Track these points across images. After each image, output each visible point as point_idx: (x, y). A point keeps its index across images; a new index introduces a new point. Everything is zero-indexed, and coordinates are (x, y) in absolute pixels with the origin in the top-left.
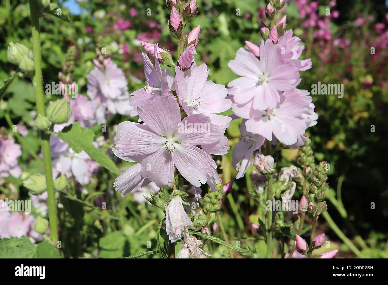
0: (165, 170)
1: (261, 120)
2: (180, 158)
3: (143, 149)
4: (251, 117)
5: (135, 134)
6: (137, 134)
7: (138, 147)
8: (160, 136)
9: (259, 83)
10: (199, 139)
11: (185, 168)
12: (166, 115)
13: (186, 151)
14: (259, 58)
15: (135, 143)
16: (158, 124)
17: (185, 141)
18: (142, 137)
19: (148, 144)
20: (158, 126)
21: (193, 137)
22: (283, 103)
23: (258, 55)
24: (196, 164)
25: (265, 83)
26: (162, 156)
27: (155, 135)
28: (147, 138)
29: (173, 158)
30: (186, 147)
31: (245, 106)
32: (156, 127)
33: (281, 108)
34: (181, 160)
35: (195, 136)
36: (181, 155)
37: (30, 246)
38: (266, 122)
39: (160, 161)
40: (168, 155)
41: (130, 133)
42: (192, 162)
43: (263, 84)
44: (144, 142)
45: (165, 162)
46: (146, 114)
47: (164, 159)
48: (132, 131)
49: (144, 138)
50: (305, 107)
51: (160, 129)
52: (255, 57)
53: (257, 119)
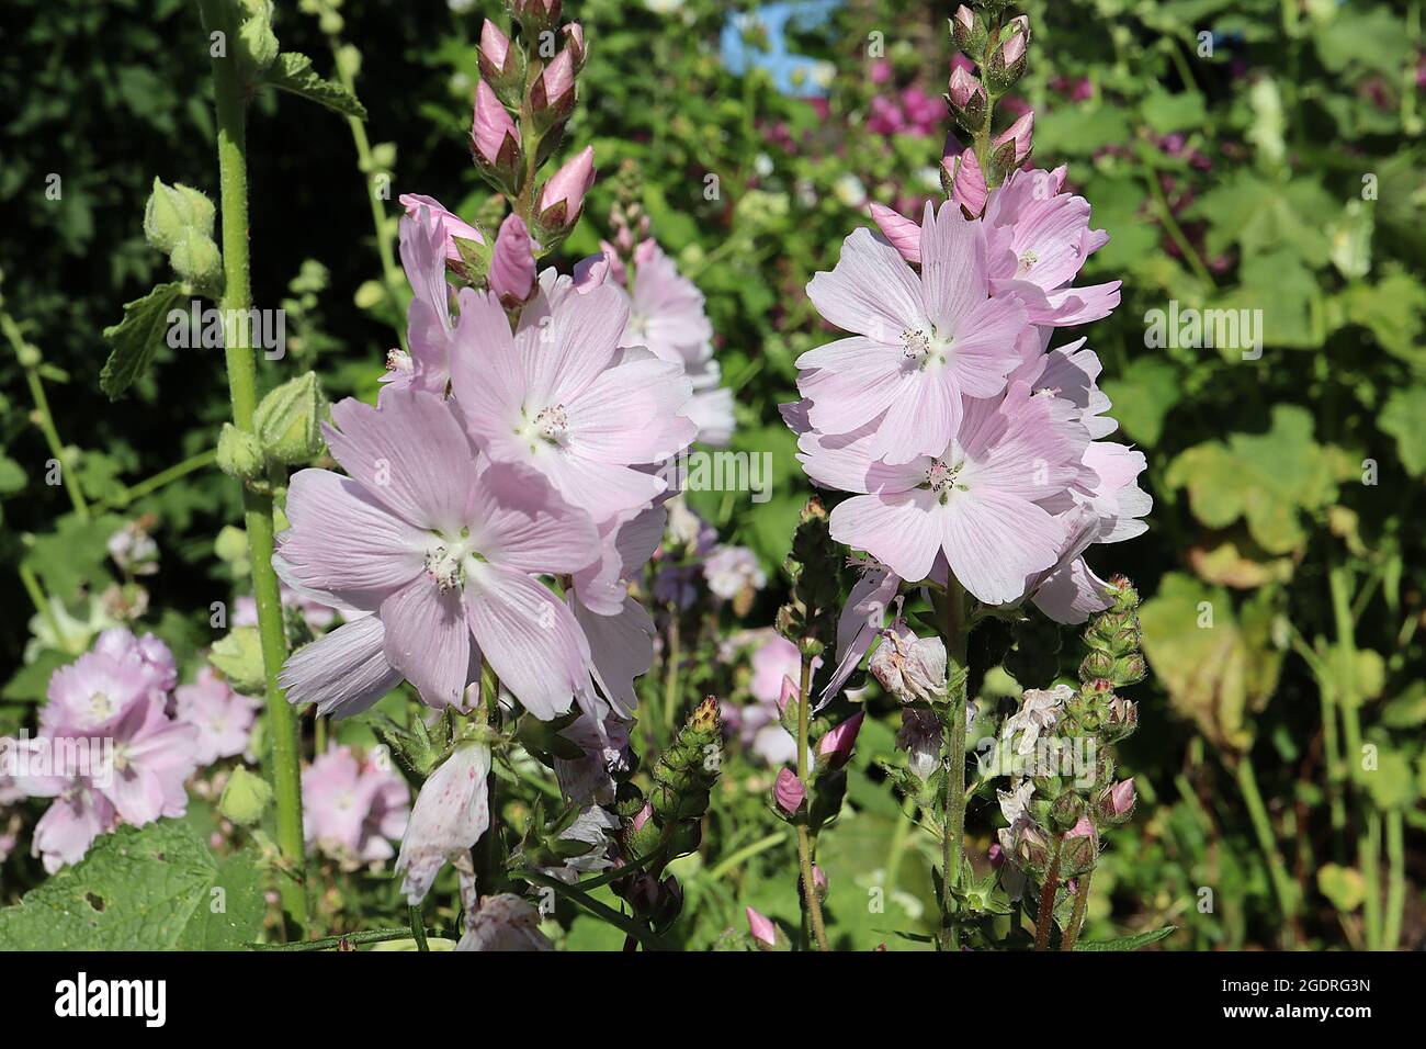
0: (442, 652)
1: (912, 502)
2: (491, 613)
3: (366, 570)
4: (871, 488)
5: (336, 515)
6: (342, 516)
7: (352, 560)
8: (419, 528)
9: (912, 364)
10: (543, 552)
11: (509, 650)
12: (424, 456)
13: (506, 588)
14: (917, 268)
15: (340, 547)
16: (404, 486)
17: (501, 554)
18: (356, 528)
19: (380, 554)
20: (405, 494)
21: (522, 541)
22: (1002, 441)
23: (915, 256)
24: (541, 640)
25: (934, 364)
26: (430, 597)
27: (397, 522)
28: (375, 532)
29: (464, 610)
30: (504, 576)
31: (851, 446)
32: (398, 497)
33: (990, 462)
34: (495, 618)
35: (526, 540)
36: (493, 603)
37: (199, 861)
38: (927, 508)
39: (425, 615)
40: (450, 598)
41: (324, 509)
42: (528, 631)
43: (926, 368)
44: (370, 545)
45: (443, 620)
46: (354, 450)
47: (436, 611)
48: (328, 505)
49: (362, 529)
50: (1069, 463)
51: (413, 503)
52: (904, 264)
53: (893, 497)
